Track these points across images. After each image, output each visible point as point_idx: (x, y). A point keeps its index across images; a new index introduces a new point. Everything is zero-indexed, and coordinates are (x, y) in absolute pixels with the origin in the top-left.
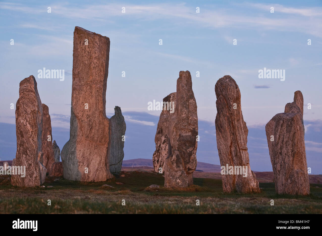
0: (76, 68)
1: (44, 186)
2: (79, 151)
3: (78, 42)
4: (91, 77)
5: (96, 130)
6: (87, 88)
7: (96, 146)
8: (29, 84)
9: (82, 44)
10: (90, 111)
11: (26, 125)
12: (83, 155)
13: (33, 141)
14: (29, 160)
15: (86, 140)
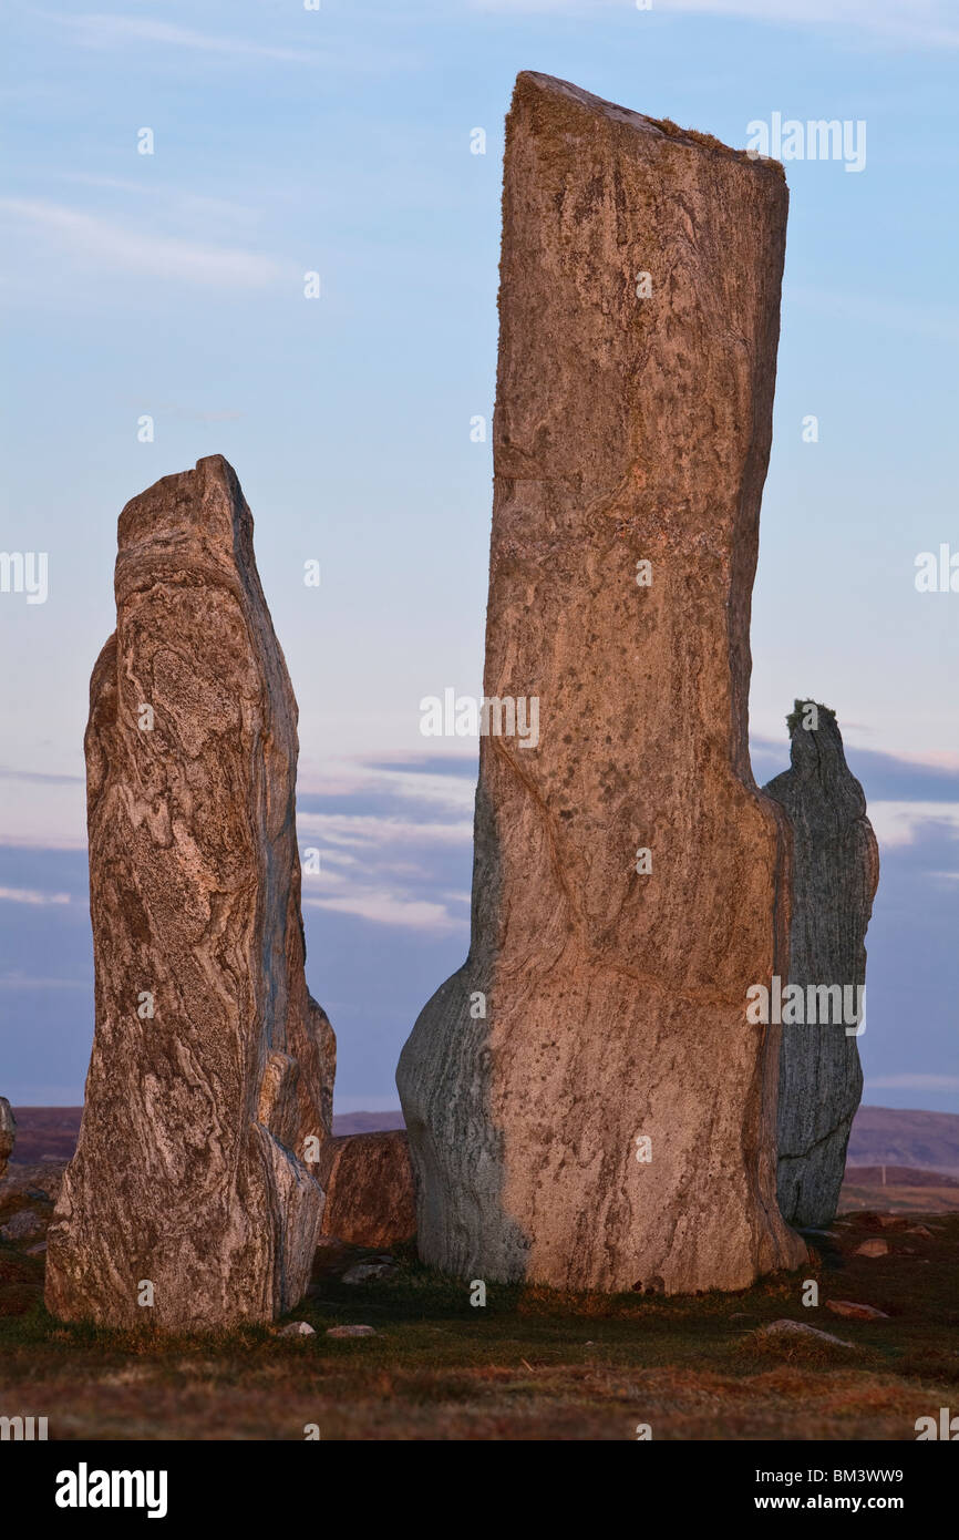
0: (525, 405)
1: (305, 1328)
2: (544, 1046)
3: (543, 200)
4: (637, 471)
5: (672, 888)
6: (604, 556)
7: (672, 1009)
8: (194, 520)
9: (569, 214)
10: (630, 741)
11: (172, 842)
12: (572, 1082)
13: (225, 966)
14: (192, 1122)
15: (593, 961)
